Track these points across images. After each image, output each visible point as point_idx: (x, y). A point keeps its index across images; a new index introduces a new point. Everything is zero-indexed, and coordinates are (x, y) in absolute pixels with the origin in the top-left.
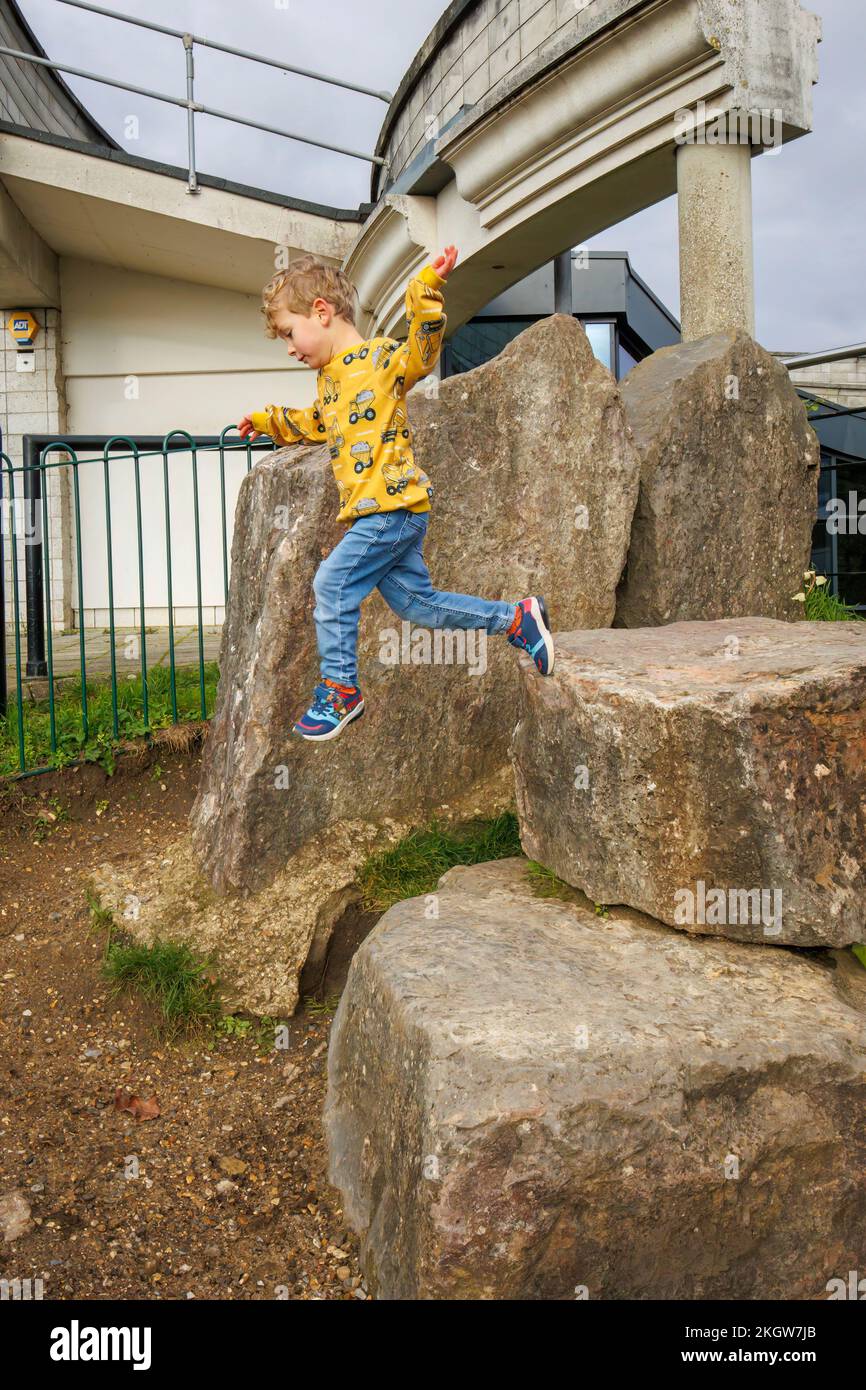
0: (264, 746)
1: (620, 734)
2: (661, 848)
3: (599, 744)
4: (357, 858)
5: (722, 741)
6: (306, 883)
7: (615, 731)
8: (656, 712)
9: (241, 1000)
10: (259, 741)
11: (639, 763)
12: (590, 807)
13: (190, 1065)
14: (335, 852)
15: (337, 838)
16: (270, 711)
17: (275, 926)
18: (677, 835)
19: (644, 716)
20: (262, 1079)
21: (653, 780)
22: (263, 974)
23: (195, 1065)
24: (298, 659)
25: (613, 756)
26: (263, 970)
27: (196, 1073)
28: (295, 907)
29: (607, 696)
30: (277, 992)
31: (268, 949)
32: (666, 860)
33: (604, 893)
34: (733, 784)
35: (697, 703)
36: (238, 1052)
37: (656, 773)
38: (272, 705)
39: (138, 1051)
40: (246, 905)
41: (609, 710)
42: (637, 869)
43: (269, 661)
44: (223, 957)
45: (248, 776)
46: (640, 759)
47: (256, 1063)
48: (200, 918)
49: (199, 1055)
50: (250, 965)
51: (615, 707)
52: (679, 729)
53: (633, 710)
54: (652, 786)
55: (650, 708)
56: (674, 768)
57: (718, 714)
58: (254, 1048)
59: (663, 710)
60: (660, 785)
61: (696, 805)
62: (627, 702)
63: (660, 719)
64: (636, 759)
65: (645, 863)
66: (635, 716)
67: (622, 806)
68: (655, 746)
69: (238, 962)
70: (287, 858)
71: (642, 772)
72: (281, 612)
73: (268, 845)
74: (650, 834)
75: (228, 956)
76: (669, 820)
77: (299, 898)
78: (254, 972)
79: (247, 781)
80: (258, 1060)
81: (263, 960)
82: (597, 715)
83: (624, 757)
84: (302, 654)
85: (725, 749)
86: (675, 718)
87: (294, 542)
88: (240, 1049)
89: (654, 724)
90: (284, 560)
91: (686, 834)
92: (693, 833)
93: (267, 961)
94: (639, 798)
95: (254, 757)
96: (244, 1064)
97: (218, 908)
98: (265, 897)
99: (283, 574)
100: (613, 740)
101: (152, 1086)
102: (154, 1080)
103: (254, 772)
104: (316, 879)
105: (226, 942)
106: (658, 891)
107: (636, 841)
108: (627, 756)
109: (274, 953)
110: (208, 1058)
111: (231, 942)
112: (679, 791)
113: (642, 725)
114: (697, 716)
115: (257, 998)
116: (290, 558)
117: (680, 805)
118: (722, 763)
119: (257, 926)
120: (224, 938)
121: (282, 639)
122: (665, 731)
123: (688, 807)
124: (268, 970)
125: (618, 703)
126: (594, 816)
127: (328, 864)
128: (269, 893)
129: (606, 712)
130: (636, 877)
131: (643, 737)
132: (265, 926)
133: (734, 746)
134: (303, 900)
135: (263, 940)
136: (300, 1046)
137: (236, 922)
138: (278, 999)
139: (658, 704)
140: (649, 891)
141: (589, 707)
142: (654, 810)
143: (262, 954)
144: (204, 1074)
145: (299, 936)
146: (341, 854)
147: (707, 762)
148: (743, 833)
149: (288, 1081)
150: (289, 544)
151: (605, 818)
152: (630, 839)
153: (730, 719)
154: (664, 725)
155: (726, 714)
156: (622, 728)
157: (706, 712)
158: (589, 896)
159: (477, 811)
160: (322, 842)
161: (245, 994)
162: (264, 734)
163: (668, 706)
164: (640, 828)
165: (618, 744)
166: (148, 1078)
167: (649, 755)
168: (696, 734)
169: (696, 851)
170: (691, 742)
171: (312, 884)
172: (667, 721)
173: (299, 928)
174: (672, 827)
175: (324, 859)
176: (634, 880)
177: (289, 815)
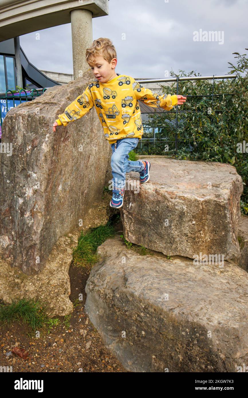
0: (42, 219)
1: (186, 208)
2: (196, 239)
3: (177, 211)
4: (70, 251)
5: (220, 209)
6: (57, 263)
7: (184, 207)
8: (198, 201)
9: (55, 312)
10: (40, 218)
11: (191, 216)
12: (171, 229)
13: (46, 343)
14: (62, 250)
15: (61, 245)
16: (44, 207)
17: (54, 282)
18: (202, 236)
19: (193, 203)
20: (74, 338)
21: (195, 220)
22: (58, 301)
23: (47, 342)
24: (50, 187)
25: (182, 215)
26: (57, 299)
27: (50, 345)
28: (57, 273)
29: (180, 197)
30: (68, 306)
31: (56, 291)
32: (197, 243)
33: (170, 253)
34: (223, 221)
35: (211, 198)
36: (58, 331)
37: (196, 219)
38: (44, 205)
39: (25, 345)
40: (40, 276)
41: (182, 201)
42: (186, 245)
43: (43, 189)
44: (41, 298)
45: (39, 231)
46: (192, 215)
47: (67, 333)
48: (24, 285)
49: (46, 337)
50: (52, 298)
51: (183, 200)
52: (206, 206)
53: (190, 201)
54: (194, 222)
55: (196, 200)
56: (202, 217)
57: (219, 202)
58: (63, 328)
59: (200, 201)
60: (197, 222)
61: (208, 227)
62: (187, 199)
63: (199, 203)
64: (191, 215)
65: (189, 244)
66: (189, 203)
67: (183, 229)
68: (197, 211)
69: (47, 298)
70: (48, 256)
71: (192, 219)
72: (46, 171)
73: (44, 253)
74: (192, 236)
75: (42, 297)
76: (199, 232)
77: (58, 269)
78: (54, 301)
79: (39, 233)
80: (67, 332)
81: (56, 295)
82: (177, 203)
83: (186, 215)
84: (51, 185)
85: (221, 211)
86: (204, 203)
87: (48, 144)
88: (58, 329)
89: (197, 205)
90: (46, 151)
91: (205, 235)
92: (208, 235)
93: (58, 295)
94: (189, 226)
95: (39, 224)
96: (64, 335)
97: (29, 280)
98: (46, 272)
99: (45, 156)
100: (183, 210)
101: (40, 358)
102: (39, 354)
103: (41, 229)
104: (60, 261)
105: (39, 292)
106: (193, 251)
107: (186, 238)
108: (187, 214)
109: (58, 291)
110: (50, 337)
111: (41, 291)
112: (203, 223)
113: (193, 205)
114: (212, 202)
115: (61, 310)
116: (47, 150)
117: (203, 227)
118: (220, 216)
119: (48, 283)
120: (38, 291)
121: (46, 180)
122: (201, 207)
123: (206, 228)
124: (59, 298)
125: (184, 199)
126: (172, 232)
127: (61, 255)
128: (46, 270)
129: (180, 202)
130: (185, 247)
131: (194, 209)
132: (51, 282)
133: (224, 210)
134: (59, 269)
135: (52, 288)
136: (79, 322)
137: (40, 284)
138: (68, 308)
139: (198, 199)
140: (191, 251)
141: (173, 200)
142: (195, 229)
143: (55, 293)
144: (53, 345)
145: (66, 283)
146: (64, 250)
147: (214, 214)
148: (223, 233)
149: (84, 336)
150: (46, 145)
151: (176, 232)
152: (184, 238)
153: (224, 203)
154: (201, 205)
155: (222, 202)
156: (186, 206)
157: (215, 201)
158: (165, 254)
159: (90, 226)
160: (57, 247)
161: (55, 310)
162: (42, 215)
163: (202, 200)
164: (189, 235)
165: (185, 211)
166: (36, 355)
167: (195, 214)
168: (211, 208)
169: (209, 239)
170: (209, 210)
171: (59, 263)
172: (202, 204)
173: (65, 281)
174: (200, 234)
175: (60, 253)
176: (184, 249)
177: (49, 241)
